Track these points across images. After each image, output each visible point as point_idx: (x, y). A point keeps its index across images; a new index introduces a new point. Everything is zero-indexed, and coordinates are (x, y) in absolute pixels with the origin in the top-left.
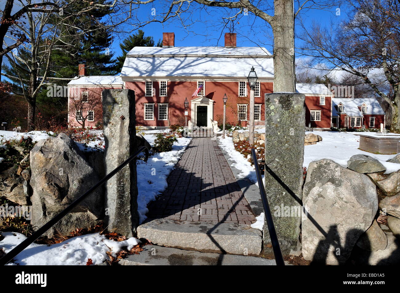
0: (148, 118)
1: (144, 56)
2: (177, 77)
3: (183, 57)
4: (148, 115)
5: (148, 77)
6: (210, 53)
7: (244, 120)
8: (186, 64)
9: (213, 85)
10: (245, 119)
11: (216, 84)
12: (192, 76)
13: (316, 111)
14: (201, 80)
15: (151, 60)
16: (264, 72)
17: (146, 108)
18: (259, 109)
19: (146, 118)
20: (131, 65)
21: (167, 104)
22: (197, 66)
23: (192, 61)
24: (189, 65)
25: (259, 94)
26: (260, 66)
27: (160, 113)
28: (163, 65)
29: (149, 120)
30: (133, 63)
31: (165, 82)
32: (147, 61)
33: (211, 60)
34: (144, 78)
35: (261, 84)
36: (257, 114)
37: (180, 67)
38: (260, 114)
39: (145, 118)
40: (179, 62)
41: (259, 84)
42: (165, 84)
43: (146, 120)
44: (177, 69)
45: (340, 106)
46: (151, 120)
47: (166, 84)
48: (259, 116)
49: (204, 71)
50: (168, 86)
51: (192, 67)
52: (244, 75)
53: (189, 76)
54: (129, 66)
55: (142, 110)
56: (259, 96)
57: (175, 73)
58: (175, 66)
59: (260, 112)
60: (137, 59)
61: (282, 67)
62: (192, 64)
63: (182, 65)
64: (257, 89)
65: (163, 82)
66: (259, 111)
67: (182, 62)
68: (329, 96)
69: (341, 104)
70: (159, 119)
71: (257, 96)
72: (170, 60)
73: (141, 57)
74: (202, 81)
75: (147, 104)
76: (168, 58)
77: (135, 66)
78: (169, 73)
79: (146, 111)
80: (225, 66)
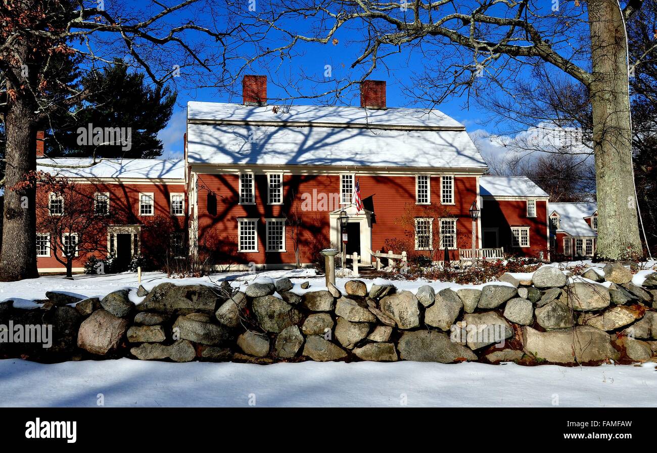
0: (246, 248)
1: (225, 123)
2: (305, 167)
3: (305, 126)
4: (246, 243)
5: (248, 165)
6: (352, 120)
7: (427, 249)
8: (316, 140)
9: (372, 182)
10: (428, 246)
11: (379, 180)
12: (334, 164)
13: (520, 229)
14: (347, 173)
15: (243, 131)
16: (462, 158)
17: (242, 228)
18: (453, 227)
19: (242, 248)
20: (207, 141)
21: (284, 220)
22: (336, 145)
23: (325, 134)
24: (321, 143)
25: (453, 198)
26: (451, 145)
27: (270, 238)
28: (271, 141)
29: (248, 251)
30: (210, 135)
31: (279, 176)
32: (234, 133)
33: (360, 134)
34: (241, 168)
35: (455, 179)
36: (449, 237)
37: (306, 146)
38: (455, 236)
39: (239, 248)
40: (301, 138)
41: (453, 181)
42: (279, 181)
43: (242, 251)
44: (301, 151)
45: (554, 217)
46: (251, 251)
47: (281, 181)
48: (452, 240)
49: (353, 156)
50: (284, 184)
51: (328, 148)
52: (429, 163)
53: (327, 165)
54: (205, 142)
55: (234, 232)
56: (453, 203)
57: (301, 159)
58: (296, 144)
59: (455, 232)
60: (214, 128)
61: (617, 159)
62: (328, 141)
63: (310, 143)
64: (449, 189)
65: (275, 176)
66: (453, 231)
67: (307, 137)
68: (543, 199)
69: (555, 215)
70: (267, 250)
71: (449, 204)
72: (281, 132)
73: (221, 124)
74: (349, 175)
75: (246, 220)
76: (277, 128)
77: (216, 143)
78: (289, 158)
79: (242, 233)
80: (387, 144)
